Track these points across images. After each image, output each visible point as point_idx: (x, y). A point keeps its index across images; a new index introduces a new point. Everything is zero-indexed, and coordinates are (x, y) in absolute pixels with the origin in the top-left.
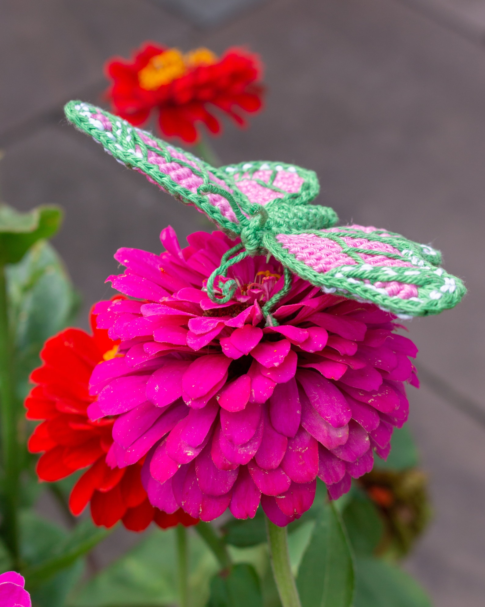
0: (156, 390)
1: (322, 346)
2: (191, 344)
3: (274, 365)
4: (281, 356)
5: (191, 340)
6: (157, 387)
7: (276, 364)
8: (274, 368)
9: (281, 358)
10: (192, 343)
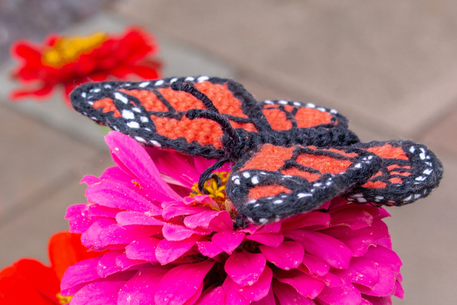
0: (128, 300)
1: (297, 264)
2: (158, 256)
3: (248, 284)
4: (256, 274)
5: (159, 253)
6: (129, 298)
7: (251, 283)
8: (248, 286)
9: (256, 277)
10: (160, 256)
